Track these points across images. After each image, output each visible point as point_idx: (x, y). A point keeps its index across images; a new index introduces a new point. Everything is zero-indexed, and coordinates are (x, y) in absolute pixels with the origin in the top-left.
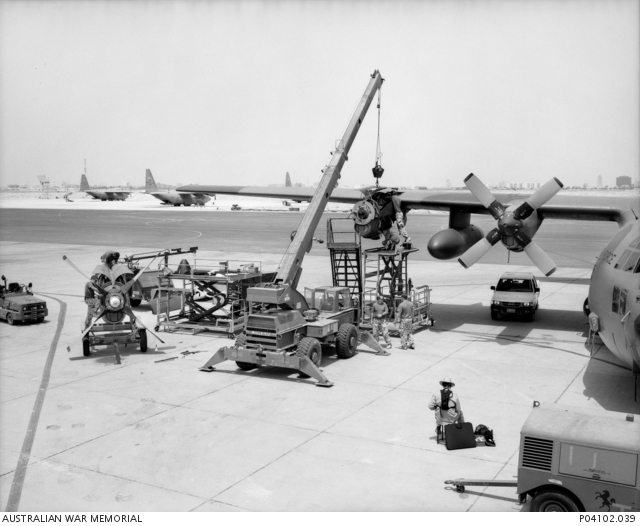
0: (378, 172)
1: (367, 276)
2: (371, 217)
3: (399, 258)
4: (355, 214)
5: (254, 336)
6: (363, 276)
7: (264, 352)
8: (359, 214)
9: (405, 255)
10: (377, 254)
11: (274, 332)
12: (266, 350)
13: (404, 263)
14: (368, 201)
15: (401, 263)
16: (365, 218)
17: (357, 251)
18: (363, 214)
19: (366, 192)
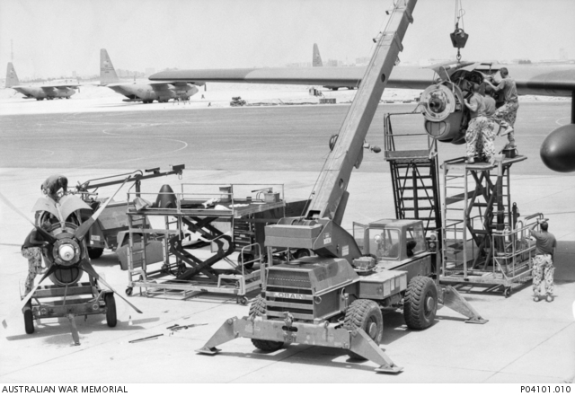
0: (459, 40)
1: (449, 201)
2: (450, 108)
3: (497, 171)
4: (426, 105)
5: (278, 299)
6: (442, 201)
7: (295, 324)
8: (431, 105)
9: (506, 167)
10: (462, 167)
11: (309, 292)
12: (297, 320)
13: (505, 179)
14: (445, 84)
15: (500, 180)
16: (440, 111)
17: (432, 164)
18: (437, 105)
19: (440, 70)
